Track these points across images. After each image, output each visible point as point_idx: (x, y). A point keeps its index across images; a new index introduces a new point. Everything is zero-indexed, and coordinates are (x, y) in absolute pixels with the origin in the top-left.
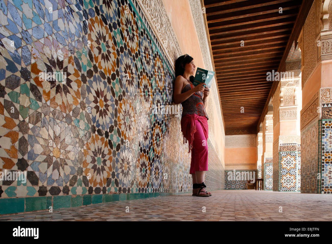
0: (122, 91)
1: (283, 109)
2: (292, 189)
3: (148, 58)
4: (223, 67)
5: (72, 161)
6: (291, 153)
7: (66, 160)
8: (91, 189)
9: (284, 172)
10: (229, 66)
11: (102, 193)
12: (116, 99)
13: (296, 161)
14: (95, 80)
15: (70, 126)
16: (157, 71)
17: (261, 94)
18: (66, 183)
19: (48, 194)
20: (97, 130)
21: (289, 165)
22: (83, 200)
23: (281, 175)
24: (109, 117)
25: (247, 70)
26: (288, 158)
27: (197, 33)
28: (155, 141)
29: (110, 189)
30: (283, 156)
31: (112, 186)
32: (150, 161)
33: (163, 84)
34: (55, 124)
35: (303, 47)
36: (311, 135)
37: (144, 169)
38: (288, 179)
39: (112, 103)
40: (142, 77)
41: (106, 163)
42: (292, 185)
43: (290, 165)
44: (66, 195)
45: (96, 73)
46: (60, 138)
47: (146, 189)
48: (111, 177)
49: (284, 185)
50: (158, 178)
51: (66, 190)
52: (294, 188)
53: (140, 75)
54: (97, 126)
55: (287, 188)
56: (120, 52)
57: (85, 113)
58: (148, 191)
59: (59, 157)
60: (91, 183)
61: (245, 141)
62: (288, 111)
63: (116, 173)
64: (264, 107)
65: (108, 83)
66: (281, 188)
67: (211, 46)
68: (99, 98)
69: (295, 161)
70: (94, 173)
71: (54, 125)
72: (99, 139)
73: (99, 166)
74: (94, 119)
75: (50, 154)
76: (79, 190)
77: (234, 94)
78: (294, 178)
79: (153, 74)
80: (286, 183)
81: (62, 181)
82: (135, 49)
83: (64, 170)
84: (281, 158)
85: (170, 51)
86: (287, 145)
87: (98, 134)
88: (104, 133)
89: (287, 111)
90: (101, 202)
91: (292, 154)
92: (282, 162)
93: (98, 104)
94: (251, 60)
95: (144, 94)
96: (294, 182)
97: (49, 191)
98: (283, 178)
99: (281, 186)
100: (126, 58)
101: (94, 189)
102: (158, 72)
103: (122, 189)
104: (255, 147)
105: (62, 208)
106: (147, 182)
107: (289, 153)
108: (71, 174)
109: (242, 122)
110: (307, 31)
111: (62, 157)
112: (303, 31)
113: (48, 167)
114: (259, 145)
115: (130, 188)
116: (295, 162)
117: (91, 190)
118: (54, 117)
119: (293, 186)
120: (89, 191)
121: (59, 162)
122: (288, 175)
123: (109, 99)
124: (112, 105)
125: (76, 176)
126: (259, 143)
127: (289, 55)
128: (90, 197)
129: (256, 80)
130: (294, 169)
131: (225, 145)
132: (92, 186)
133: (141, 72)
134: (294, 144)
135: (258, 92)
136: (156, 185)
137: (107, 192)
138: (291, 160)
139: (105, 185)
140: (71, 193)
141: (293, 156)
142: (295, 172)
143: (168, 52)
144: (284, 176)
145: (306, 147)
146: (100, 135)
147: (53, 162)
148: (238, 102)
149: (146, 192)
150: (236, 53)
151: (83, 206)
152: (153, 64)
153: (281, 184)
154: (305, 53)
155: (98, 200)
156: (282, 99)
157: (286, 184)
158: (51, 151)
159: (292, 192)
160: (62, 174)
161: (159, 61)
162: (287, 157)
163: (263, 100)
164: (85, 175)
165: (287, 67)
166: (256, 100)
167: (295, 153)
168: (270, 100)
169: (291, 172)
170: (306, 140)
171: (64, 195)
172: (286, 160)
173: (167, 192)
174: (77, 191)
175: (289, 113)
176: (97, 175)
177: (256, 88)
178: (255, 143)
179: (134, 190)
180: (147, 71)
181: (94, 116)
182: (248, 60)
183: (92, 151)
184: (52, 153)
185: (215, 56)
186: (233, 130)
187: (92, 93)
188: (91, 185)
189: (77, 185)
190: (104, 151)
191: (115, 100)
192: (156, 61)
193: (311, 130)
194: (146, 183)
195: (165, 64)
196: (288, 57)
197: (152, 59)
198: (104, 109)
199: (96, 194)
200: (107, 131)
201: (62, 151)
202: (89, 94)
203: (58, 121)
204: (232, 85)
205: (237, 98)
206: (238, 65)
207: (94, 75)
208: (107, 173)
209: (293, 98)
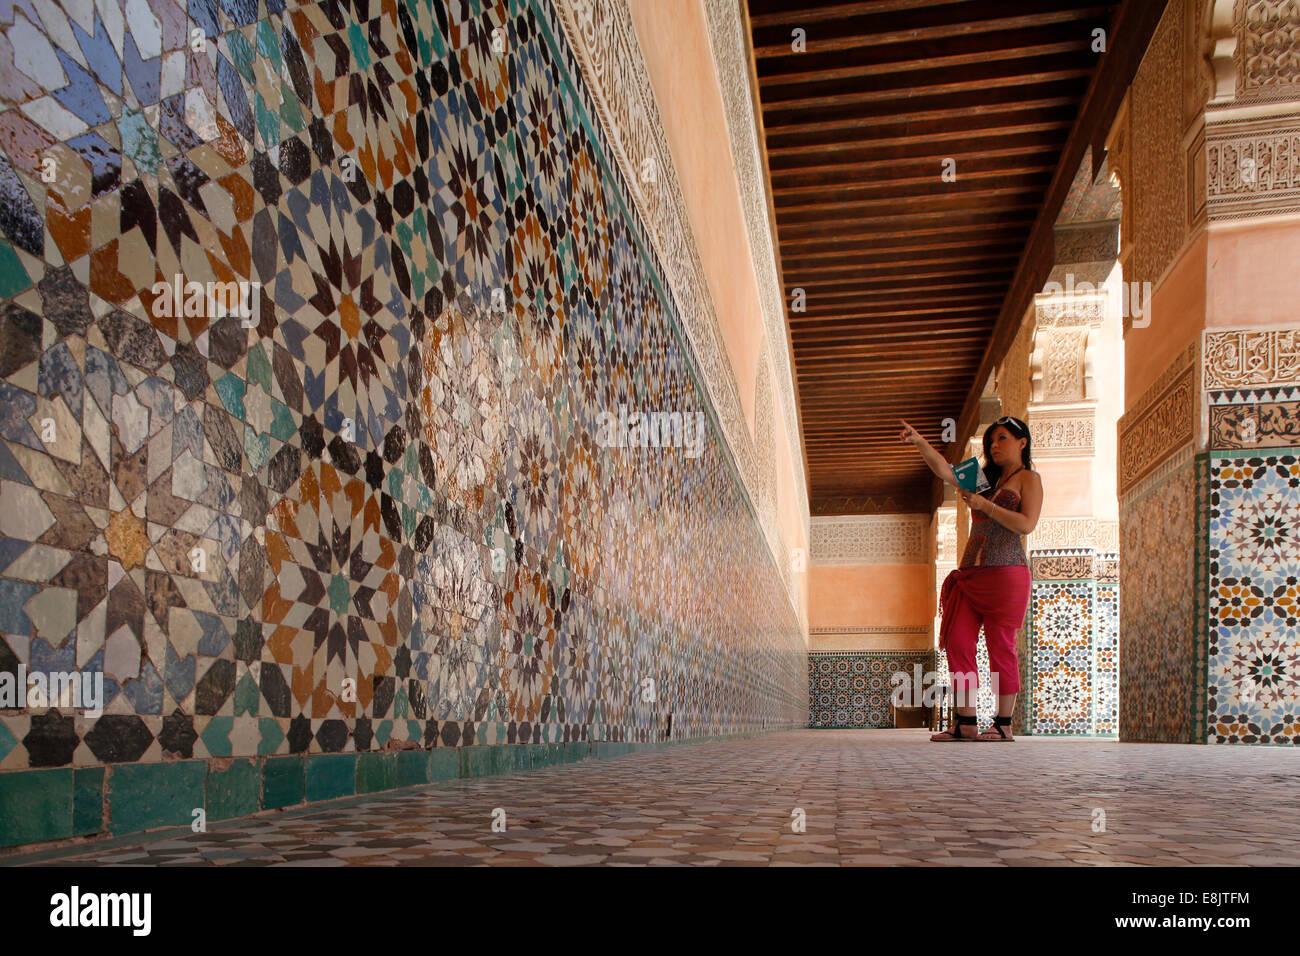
0: (442, 274)
1: (1044, 415)
2: (1077, 726)
3: (545, 146)
4: (809, 241)
5: (206, 584)
6: (1071, 586)
7: (179, 581)
8: (300, 728)
9: (1047, 659)
10: (835, 239)
11: (350, 746)
12: (414, 308)
13: (1090, 618)
14: (321, 194)
15: (199, 407)
16: (579, 209)
17: (954, 354)
18: (180, 699)
19: (83, 756)
20: (327, 443)
21: (1063, 633)
22: (266, 784)
23: (1036, 670)
24: (384, 387)
25: (902, 257)
26: (1059, 604)
27: (719, 85)
28: (573, 517)
29: (387, 727)
30: (1042, 597)
31: (396, 716)
32: (553, 604)
33: (604, 271)
34: (120, 387)
35: (1131, 170)
36: (1162, 516)
37: (529, 637)
38: (1062, 689)
39: (396, 322)
40: (523, 224)
41: (372, 604)
42: (1077, 709)
43: (1066, 632)
44: (177, 758)
45: (322, 162)
46: (144, 461)
47: (537, 727)
48: (391, 672)
49: (1045, 711)
50: (585, 679)
51: (179, 736)
52: (1081, 720)
53: (514, 213)
54: (327, 419)
55: (1058, 721)
56: (432, 89)
57: (275, 352)
58: (546, 739)
59: (139, 560)
60: (302, 701)
61: (888, 540)
62: (1063, 421)
63: (414, 655)
64: (962, 407)
65: (378, 224)
66: (1035, 721)
67: (766, 152)
68: (338, 286)
69: (1085, 616)
70: (315, 652)
71: (113, 391)
72: (338, 489)
73: (340, 617)
74: (316, 384)
75: (93, 546)
76: (246, 734)
77: (849, 352)
78: (1083, 684)
79: (564, 219)
80: (1054, 703)
81: (160, 690)
82: (492, 88)
83: (167, 633)
84: (1036, 605)
85: (627, 135)
86: (1056, 554)
87: (335, 460)
88: (363, 458)
89: (1059, 420)
90: (349, 791)
91: (1075, 590)
92: (1036, 619)
93: (335, 318)
94: (920, 216)
95: (529, 302)
96: (1081, 698)
97: (86, 739)
98: (1042, 685)
99: (1035, 714)
100: (457, 122)
101: (316, 726)
102: (584, 215)
103: (440, 729)
104: (927, 562)
105: (159, 825)
106: (544, 697)
107: (1063, 586)
108: (204, 649)
109: (877, 464)
110: (1146, 106)
111: (154, 564)
112: (1131, 106)
113: (81, 616)
114: (941, 557)
115: (472, 724)
116: (1087, 622)
117: (300, 733)
118: (113, 350)
119: (1078, 716)
120: (291, 736)
121: (143, 590)
122: (1062, 672)
123: (384, 303)
124: (399, 333)
125: (227, 662)
126: (939, 547)
127: (1067, 202)
128: (297, 769)
129: (937, 300)
130: (1083, 648)
131: (811, 555)
132: (308, 714)
133: (520, 203)
134: (1083, 553)
135: (939, 346)
136: (577, 709)
137: (375, 744)
138: (1074, 612)
139: (364, 707)
140: (204, 747)
141: (1081, 596)
142: (1085, 658)
143: (623, 137)
144: (1046, 674)
145: (1143, 562)
146: (341, 467)
147: (111, 586)
148: (862, 384)
149: (536, 741)
150: (863, 186)
151: (261, 813)
152: (565, 175)
153: (1036, 706)
154: (1139, 191)
155: (335, 780)
156: (1037, 376)
157: (1051, 705)
158: (97, 531)
159: (1074, 738)
160: (158, 653)
161: (588, 167)
162: (1056, 601)
163: (959, 378)
164: (272, 660)
165: (1058, 250)
166: (934, 380)
167: (1085, 585)
168: (987, 380)
169: (1071, 659)
170: (1143, 536)
171: (169, 760)
172: (1052, 612)
173: (615, 740)
174: (232, 737)
175: (1066, 429)
176: (329, 661)
177: (937, 332)
178: (926, 547)
179: (492, 729)
180: (542, 203)
181: (316, 373)
182: (908, 217)
183: (308, 545)
184: (100, 538)
185: (781, 193)
186: (839, 495)
187: (304, 258)
188: (302, 707)
189: (236, 707)
190: (360, 547)
191: (408, 310)
192: (577, 168)
193: (1166, 492)
194: (538, 700)
195: (609, 188)
196: (1064, 210)
197: (562, 153)
198: (361, 346)
199: (324, 750)
200: (375, 452)
201: (156, 532)
202: (290, 260)
203: (136, 376)
204: (844, 317)
205: (860, 368)
206: (870, 236)
207: (313, 170)
208: (376, 651)
209: (1078, 372)
